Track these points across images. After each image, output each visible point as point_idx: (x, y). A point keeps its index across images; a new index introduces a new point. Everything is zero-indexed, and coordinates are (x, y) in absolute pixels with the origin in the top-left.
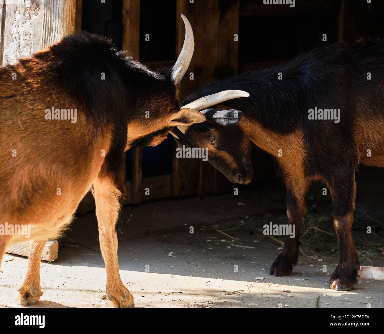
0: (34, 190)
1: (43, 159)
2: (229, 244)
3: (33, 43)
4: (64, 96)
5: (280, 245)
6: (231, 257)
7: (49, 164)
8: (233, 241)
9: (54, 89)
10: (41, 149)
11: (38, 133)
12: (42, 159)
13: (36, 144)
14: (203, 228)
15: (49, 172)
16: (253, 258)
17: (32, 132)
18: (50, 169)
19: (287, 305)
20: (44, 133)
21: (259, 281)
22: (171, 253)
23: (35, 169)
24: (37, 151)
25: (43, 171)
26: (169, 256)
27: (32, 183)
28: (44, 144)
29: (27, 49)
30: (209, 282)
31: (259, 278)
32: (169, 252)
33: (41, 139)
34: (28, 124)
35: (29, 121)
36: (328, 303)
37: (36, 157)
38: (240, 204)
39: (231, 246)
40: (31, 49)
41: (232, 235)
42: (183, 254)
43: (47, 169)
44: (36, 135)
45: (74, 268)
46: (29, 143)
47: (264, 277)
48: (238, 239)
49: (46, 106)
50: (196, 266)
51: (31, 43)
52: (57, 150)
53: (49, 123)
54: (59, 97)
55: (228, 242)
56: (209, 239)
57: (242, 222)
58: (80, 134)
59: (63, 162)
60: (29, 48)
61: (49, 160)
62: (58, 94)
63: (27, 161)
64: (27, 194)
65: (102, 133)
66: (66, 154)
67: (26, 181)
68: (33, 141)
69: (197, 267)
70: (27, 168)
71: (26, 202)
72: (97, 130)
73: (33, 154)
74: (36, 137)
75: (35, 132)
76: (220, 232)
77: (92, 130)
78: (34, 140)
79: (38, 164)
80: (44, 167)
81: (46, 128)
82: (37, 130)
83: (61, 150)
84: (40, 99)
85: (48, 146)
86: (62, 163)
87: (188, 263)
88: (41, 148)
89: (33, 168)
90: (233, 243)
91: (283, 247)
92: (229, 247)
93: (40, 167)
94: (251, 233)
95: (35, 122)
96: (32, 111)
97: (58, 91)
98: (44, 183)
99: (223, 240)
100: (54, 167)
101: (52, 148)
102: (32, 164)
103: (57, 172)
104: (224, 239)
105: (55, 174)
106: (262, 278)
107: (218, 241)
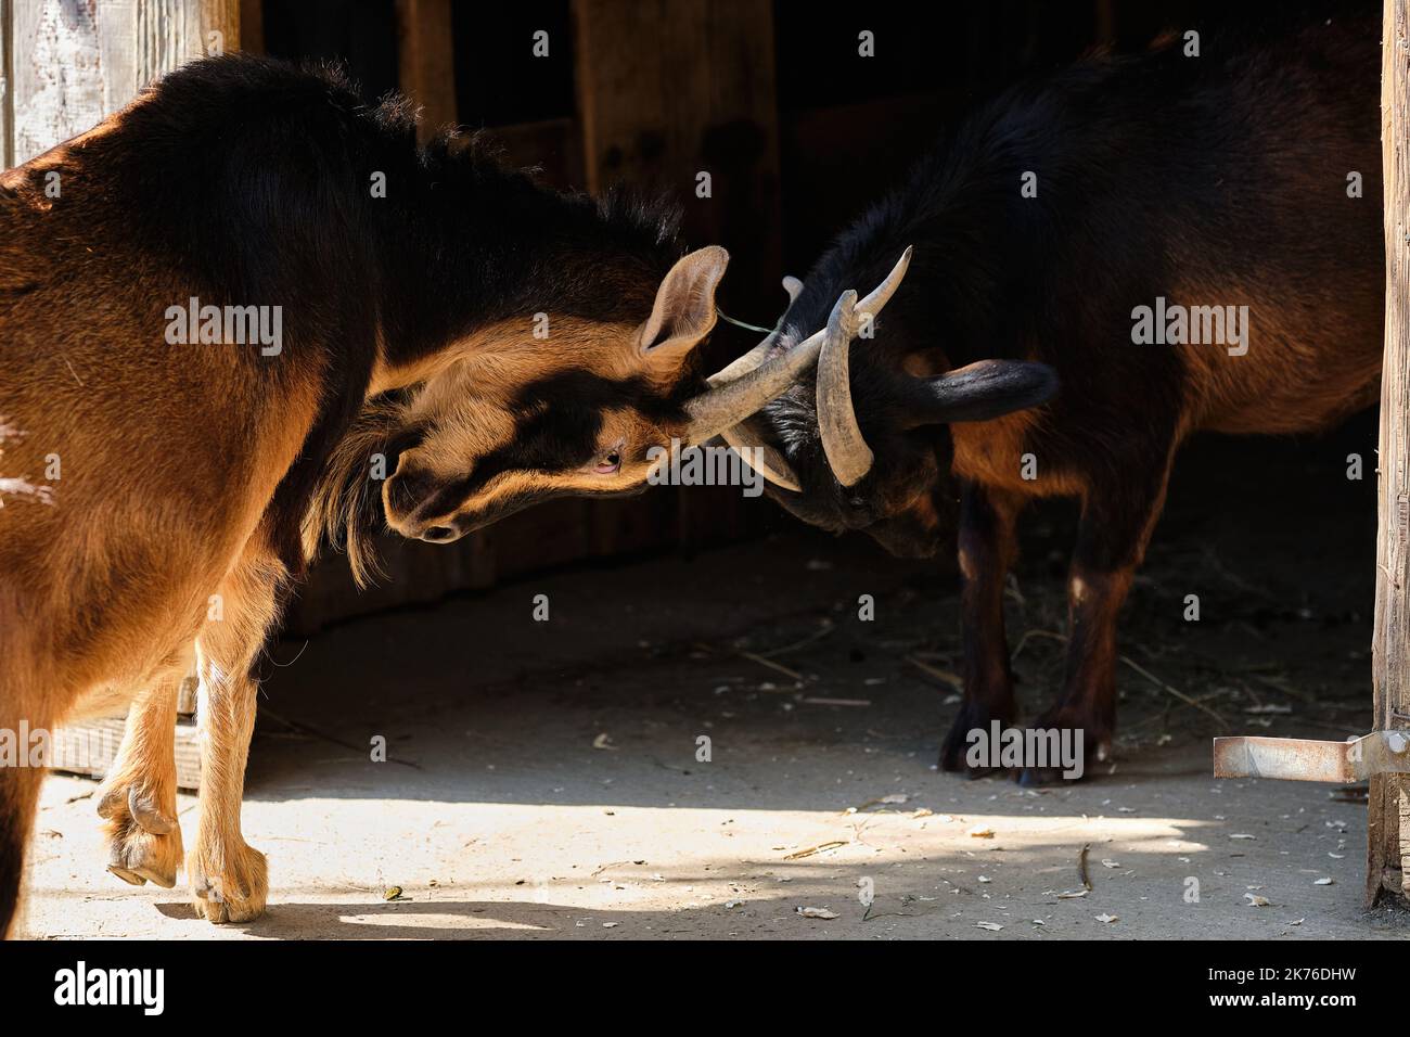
0: (119, 580)
1: (140, 483)
2: (786, 698)
3: (107, 89)
4: (169, 279)
5: (950, 690)
6: (796, 739)
7: (155, 497)
8: (799, 685)
9: (137, 260)
10: (134, 449)
11: (123, 398)
12: (137, 481)
13: (121, 435)
14: (699, 650)
15: (154, 520)
16: (868, 735)
17: (109, 397)
18: (156, 510)
19: (985, 880)
20: (139, 397)
21: (893, 807)
22: (602, 737)
23: (118, 513)
24: (125, 455)
25: (140, 520)
26: (598, 749)
27: (111, 555)
28: (141, 434)
29: (90, 110)
30: (731, 821)
31: (891, 799)
32: (595, 736)
33: (133, 418)
34: (93, 369)
35: (93, 359)
36: (1116, 864)
37: (120, 477)
38: (814, 565)
39: (793, 702)
40: (102, 109)
41: (795, 668)
42: (641, 738)
43: (149, 510)
44: (118, 404)
45: (292, 806)
46: (102, 433)
47: (906, 793)
48: (814, 677)
49: (130, 311)
50: (686, 773)
51: (102, 90)
52: (173, 452)
53: (147, 366)
54: (156, 285)
55: (784, 688)
56: (721, 684)
57: (826, 622)
58: (224, 398)
59: (191, 491)
60: (96, 106)
61: (153, 486)
62: (154, 273)
63: (98, 489)
64: (96, 592)
65: (282, 382)
66: (195, 464)
67: (95, 548)
68: (112, 427)
69: (687, 777)
70: (100, 509)
71: (93, 620)
72: (266, 379)
73: (114, 466)
74: (121, 410)
75: (116, 393)
76: (756, 662)
77: (253, 381)
78: (117, 421)
79: (126, 500)
80: (142, 506)
81: (142, 383)
82: (120, 386)
83: (184, 451)
84: (110, 292)
85: (151, 439)
86: (187, 490)
87: (659, 765)
88: (134, 446)
89: (115, 510)
90: (798, 691)
91: (959, 694)
92: (788, 707)
93: (131, 505)
94: (857, 656)
95: (110, 364)
96: (92, 330)
97: (151, 264)
98: (141, 554)
99: (768, 686)
100: (167, 504)
101: (161, 446)
102: (111, 497)
103: (175, 520)
104: (770, 682)
105: (170, 525)
106: (901, 799)
107: (752, 688)
